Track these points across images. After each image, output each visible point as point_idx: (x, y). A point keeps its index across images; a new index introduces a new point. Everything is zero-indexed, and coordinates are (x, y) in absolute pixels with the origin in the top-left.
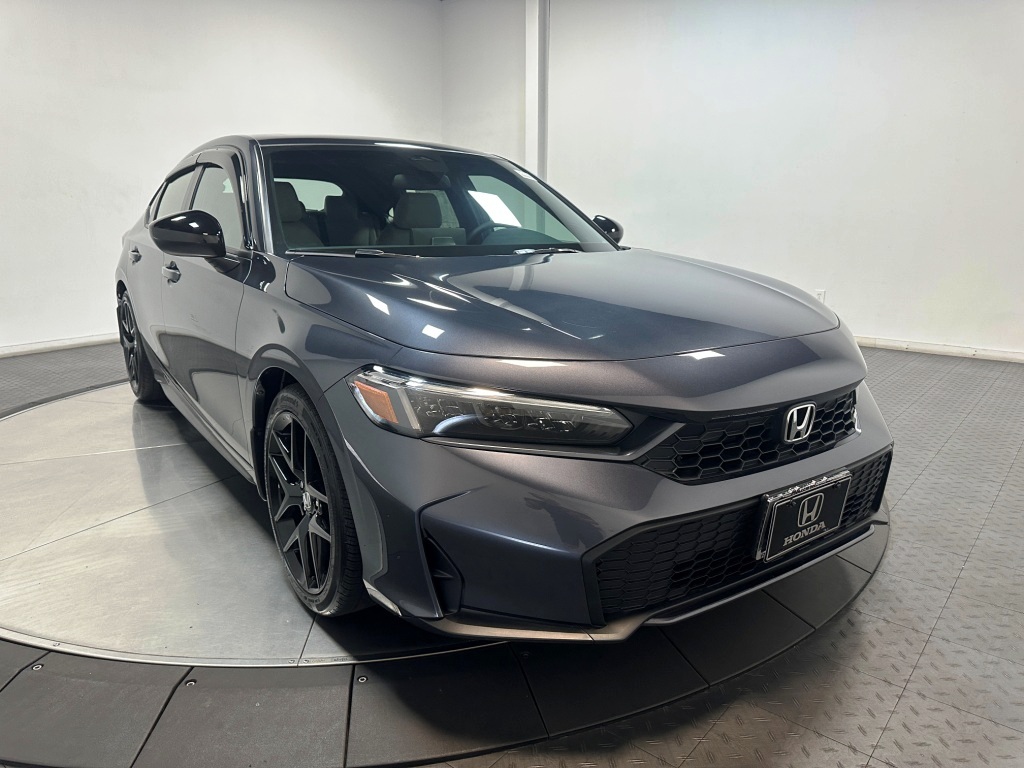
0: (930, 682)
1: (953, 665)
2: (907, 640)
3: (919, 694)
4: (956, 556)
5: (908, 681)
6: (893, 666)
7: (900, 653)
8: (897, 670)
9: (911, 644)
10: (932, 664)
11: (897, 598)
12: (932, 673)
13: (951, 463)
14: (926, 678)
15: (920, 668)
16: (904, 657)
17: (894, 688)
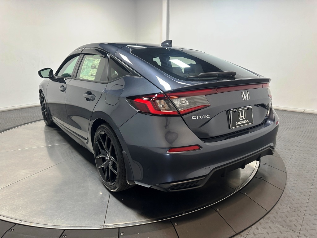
0: (307, 231)
1: (314, 224)
2: (298, 215)
3: (304, 235)
4: (309, 184)
5: (300, 230)
6: (295, 225)
7: (296, 220)
8: (296, 226)
9: (299, 216)
10: (307, 224)
11: (292, 199)
12: (308, 227)
13: (302, 150)
14: (306, 229)
15: (303, 225)
16: (297, 221)
17: (296, 233)
